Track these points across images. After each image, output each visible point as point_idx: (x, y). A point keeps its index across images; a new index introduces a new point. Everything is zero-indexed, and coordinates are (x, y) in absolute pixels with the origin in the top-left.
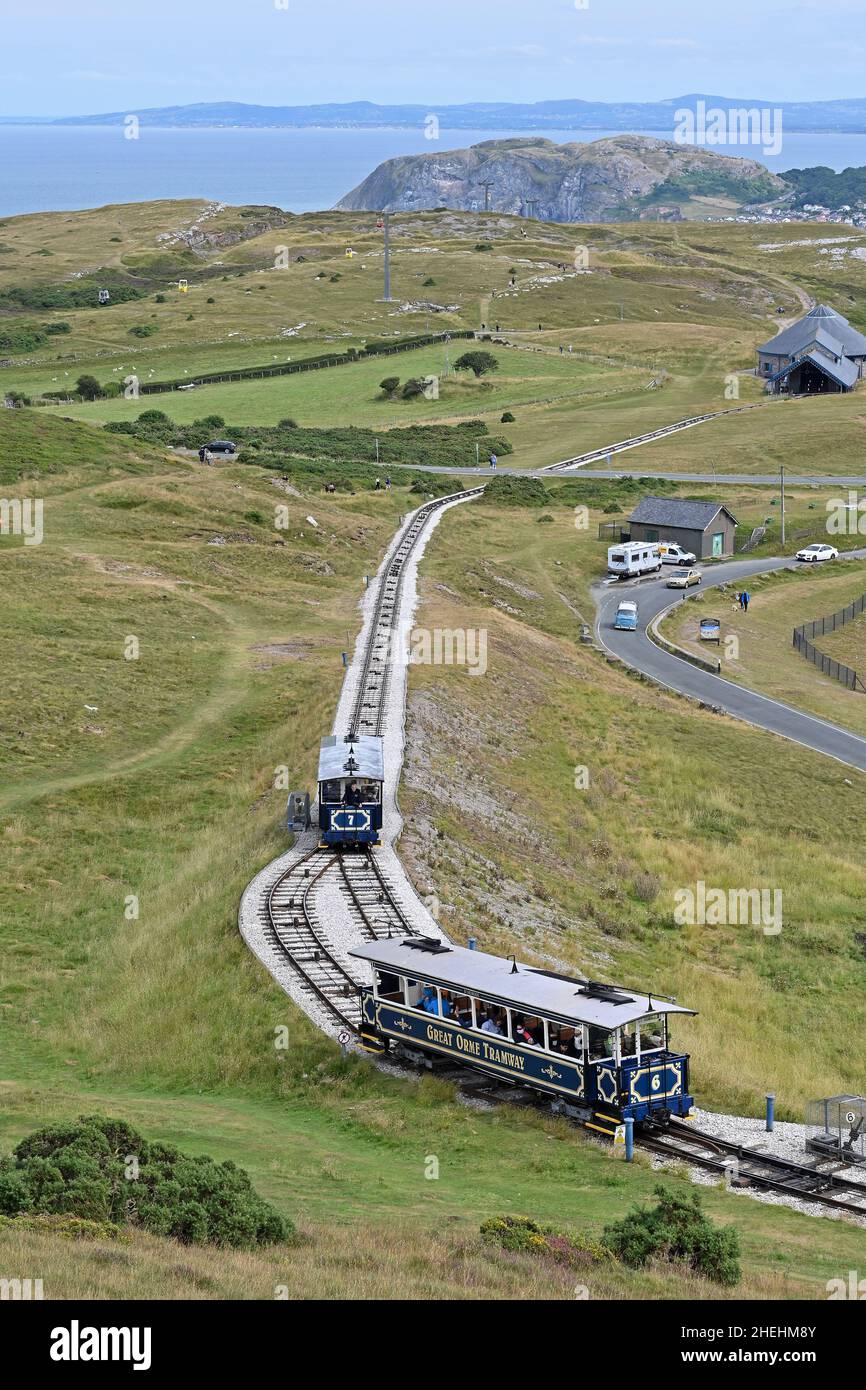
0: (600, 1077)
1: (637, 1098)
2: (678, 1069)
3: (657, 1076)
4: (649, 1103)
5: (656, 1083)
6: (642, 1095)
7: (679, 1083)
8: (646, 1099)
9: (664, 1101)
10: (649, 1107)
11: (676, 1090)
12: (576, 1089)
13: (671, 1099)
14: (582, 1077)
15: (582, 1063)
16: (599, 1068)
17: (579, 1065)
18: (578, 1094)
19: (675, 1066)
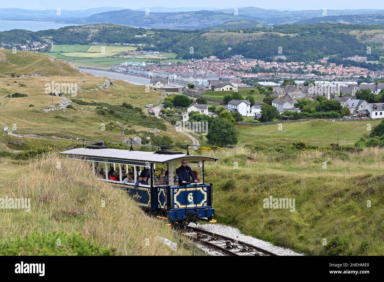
0: (159, 194)
1: (178, 205)
2: (205, 191)
3: (191, 194)
4: (186, 209)
5: (190, 198)
6: (182, 204)
7: (205, 200)
8: (183, 206)
9: (195, 209)
10: (186, 211)
11: (203, 203)
12: (147, 203)
13: (200, 208)
14: (150, 194)
15: (149, 186)
16: (158, 189)
17: (148, 188)
18: (147, 206)
19: (203, 189)
